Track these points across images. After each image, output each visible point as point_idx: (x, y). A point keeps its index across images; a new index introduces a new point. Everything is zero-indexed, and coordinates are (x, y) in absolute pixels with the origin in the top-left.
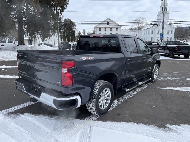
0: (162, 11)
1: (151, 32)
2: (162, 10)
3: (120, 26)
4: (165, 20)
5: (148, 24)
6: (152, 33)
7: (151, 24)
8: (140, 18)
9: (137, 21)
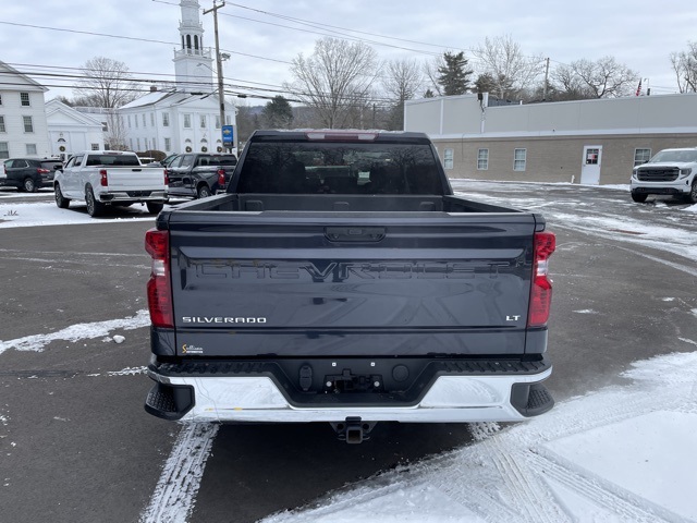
0: (189, 46)
1: (160, 120)
2: (186, 43)
3: (42, 89)
4: (225, 81)
5: (138, 87)
6: (166, 124)
7: (153, 90)
8: (105, 61)
9: (93, 74)
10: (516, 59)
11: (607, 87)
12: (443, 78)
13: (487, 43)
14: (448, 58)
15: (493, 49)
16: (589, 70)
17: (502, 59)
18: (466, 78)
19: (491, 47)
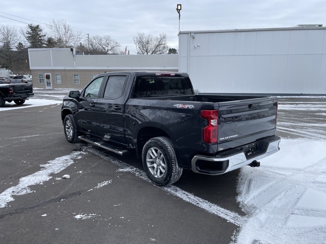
10: (69, 32)
11: (109, 48)
12: (29, 37)
13: (54, 22)
14: (31, 27)
15: (58, 26)
16: (101, 40)
17: (62, 31)
18: (42, 38)
19: (57, 25)
